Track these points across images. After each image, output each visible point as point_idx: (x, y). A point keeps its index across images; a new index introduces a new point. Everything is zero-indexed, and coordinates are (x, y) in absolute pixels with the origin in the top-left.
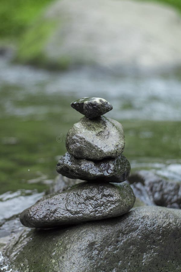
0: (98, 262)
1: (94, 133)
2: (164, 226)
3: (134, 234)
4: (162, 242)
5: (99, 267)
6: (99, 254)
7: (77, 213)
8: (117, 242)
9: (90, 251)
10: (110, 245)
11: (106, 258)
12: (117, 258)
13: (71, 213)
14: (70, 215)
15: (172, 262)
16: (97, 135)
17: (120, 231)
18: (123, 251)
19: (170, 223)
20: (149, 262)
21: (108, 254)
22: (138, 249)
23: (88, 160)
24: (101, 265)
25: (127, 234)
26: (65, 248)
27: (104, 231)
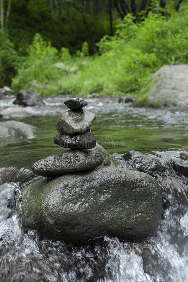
0: (68, 197)
1: (72, 118)
2: (116, 178)
3: (95, 182)
4: (114, 188)
5: (69, 200)
6: (69, 192)
7: (58, 166)
8: (83, 186)
9: (64, 190)
10: (78, 187)
11: (73, 195)
12: (81, 196)
13: (55, 166)
14: (55, 167)
15: (122, 202)
16: (73, 120)
17: (85, 180)
18: (86, 192)
19: (121, 177)
20: (105, 200)
21: (75, 192)
22: (97, 192)
23: (67, 134)
24: (70, 199)
25: (90, 181)
26: (50, 187)
27: (75, 178)
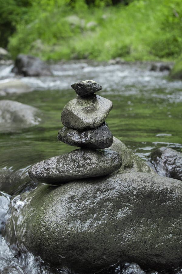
0: (75, 212)
1: (81, 108)
2: (138, 188)
3: (111, 193)
4: (136, 201)
5: (76, 216)
6: (77, 206)
7: (63, 171)
8: (95, 197)
9: (70, 202)
10: (88, 199)
11: (82, 210)
12: (92, 211)
13: (59, 171)
14: (58, 172)
15: (147, 220)
16: (83, 110)
17: (98, 190)
18: (99, 205)
19: (145, 186)
20: (124, 217)
21: (85, 206)
22: (113, 205)
23: (75, 129)
24: (77, 215)
25: (105, 192)
26: (52, 199)
27: (84, 187)
